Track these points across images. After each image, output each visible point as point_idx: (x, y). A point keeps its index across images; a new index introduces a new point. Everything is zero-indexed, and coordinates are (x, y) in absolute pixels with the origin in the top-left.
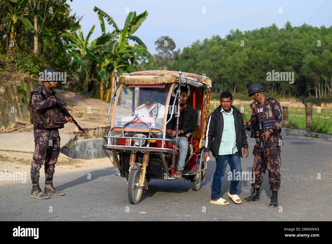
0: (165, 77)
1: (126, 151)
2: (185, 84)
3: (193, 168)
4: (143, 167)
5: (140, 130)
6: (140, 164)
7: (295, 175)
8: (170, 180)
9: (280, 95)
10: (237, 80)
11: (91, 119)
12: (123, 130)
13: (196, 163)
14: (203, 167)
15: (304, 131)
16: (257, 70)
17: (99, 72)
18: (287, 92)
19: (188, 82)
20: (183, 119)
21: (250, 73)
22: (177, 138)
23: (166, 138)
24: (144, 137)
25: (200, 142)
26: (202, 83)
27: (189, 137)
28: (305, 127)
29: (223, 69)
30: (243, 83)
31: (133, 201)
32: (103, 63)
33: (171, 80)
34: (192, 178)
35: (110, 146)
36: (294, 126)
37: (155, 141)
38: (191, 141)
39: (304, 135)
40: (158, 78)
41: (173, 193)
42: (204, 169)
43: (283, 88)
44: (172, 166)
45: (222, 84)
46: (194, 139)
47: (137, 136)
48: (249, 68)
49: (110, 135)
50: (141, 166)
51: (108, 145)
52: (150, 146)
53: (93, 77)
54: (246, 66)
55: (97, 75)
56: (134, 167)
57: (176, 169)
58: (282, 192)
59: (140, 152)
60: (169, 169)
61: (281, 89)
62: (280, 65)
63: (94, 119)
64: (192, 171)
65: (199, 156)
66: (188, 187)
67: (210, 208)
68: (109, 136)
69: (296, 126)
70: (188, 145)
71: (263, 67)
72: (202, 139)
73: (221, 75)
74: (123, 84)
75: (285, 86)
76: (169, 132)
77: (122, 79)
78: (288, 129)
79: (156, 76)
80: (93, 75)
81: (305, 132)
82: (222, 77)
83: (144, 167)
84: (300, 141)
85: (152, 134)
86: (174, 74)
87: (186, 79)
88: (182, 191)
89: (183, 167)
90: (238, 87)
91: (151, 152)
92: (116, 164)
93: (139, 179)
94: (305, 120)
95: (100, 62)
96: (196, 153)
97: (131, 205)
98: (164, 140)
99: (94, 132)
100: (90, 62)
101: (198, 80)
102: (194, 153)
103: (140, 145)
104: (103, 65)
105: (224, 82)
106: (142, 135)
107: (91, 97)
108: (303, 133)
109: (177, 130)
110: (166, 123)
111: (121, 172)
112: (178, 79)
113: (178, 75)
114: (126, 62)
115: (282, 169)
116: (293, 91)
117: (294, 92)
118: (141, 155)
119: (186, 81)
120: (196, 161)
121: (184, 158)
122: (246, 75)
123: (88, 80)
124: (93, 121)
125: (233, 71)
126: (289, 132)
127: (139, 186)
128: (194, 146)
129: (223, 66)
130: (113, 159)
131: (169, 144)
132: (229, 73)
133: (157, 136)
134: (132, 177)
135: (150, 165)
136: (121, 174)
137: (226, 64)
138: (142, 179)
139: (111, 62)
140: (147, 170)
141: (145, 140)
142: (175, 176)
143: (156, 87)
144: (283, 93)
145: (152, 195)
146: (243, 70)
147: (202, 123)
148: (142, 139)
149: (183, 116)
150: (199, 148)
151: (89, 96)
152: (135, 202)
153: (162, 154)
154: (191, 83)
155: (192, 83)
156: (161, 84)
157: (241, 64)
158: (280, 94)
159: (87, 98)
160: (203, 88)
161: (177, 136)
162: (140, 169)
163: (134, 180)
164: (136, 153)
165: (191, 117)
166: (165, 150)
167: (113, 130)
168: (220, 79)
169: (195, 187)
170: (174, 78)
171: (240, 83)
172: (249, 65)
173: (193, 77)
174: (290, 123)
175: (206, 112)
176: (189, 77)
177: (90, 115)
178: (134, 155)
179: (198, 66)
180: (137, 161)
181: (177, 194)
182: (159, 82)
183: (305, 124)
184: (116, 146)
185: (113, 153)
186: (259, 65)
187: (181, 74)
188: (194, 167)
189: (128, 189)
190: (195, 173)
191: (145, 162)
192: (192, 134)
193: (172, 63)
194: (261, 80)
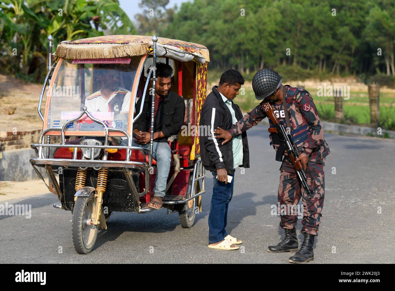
0: (130, 46)
1: (69, 167)
2: (163, 56)
3: (181, 192)
4: (97, 192)
5: (92, 133)
6: (92, 189)
7: (348, 198)
8: (142, 212)
9: (332, 73)
10: (265, 51)
11: (30, 116)
12: (63, 134)
13: (187, 183)
14: (198, 189)
15: (367, 128)
16: (296, 35)
17: (44, 41)
18: (342, 68)
19: (169, 54)
20: (162, 114)
21: (285, 40)
22: (152, 144)
23: (132, 145)
24: (98, 145)
25: (192, 149)
26: (193, 55)
27: (172, 143)
28: (369, 122)
29: (243, 35)
30: (274, 55)
31: (81, 249)
32: (50, 28)
33: (140, 52)
34: (180, 208)
35: (42, 160)
36: (352, 121)
37: (117, 150)
38: (177, 149)
39: (366, 133)
40: (119, 48)
41: (150, 233)
42: (200, 193)
43: (336, 62)
44: (144, 189)
45: (243, 58)
46: (181, 146)
47: (86, 143)
48: (284, 31)
49: (42, 143)
50: (94, 192)
51: (40, 159)
52: (108, 159)
53: (37, 50)
54: (279, 30)
55: (42, 48)
56: (82, 193)
57: (152, 195)
58: (326, 226)
59: (92, 168)
60: (141, 194)
61: (333, 63)
62: (331, 25)
63: (34, 117)
64: (180, 196)
65: (190, 172)
66: (174, 223)
67: (208, 256)
68: (41, 145)
69: (355, 121)
70: (171, 156)
71: (305, 30)
72: (194, 145)
73: (240, 44)
74: (62, 58)
75: (338, 59)
76: (140, 135)
77: (61, 51)
78: (343, 125)
79: (116, 45)
80: (35, 47)
81: (369, 130)
82: (243, 47)
83: (99, 192)
84: (360, 143)
85: (110, 139)
86: (146, 41)
87: (165, 48)
88: (164, 229)
89: (164, 191)
90: (267, 63)
91: (110, 168)
92: (54, 189)
93: (92, 212)
94: (369, 111)
95: (45, 25)
96: (185, 168)
97: (79, 255)
98: (130, 149)
99: (32, 137)
100: (29, 26)
101: (186, 50)
102: (182, 169)
103: (91, 157)
104: (50, 31)
105: (245, 55)
106: (95, 141)
107: (32, 82)
108: (366, 130)
109: (152, 132)
110: (132, 121)
111: (62, 202)
112: (151, 49)
113: (151, 43)
114: (87, 26)
115: (329, 190)
116: (352, 66)
117: (353, 68)
118: (94, 173)
119: (165, 52)
120: (186, 180)
121: (166, 177)
122: (279, 44)
123: (27, 54)
124: (32, 120)
125: (259, 37)
126: (344, 131)
127: (92, 224)
128: (181, 157)
129: (243, 29)
130: (50, 181)
131: (140, 154)
132: (252, 40)
133: (119, 142)
134: (79, 209)
135: (110, 190)
136: (62, 204)
137: (247, 26)
138: (95, 212)
139: (63, 25)
140: (103, 197)
141: (100, 150)
142: (151, 205)
143: (117, 62)
144: (336, 69)
145: (116, 238)
146: (274, 35)
147: (195, 119)
148: (95, 148)
149: (162, 109)
150: (191, 159)
151: (29, 80)
152: (85, 251)
153: (127, 170)
154: (174, 55)
155: (176, 54)
156: (123, 58)
157: (271, 27)
158: (331, 71)
159: (26, 83)
160: (195, 63)
161: (152, 142)
162: (92, 197)
163: (82, 214)
164: (86, 170)
165: (176, 109)
166: (132, 164)
167: (47, 134)
168: (239, 50)
169: (186, 222)
170: (144, 48)
171: (270, 56)
172: (283, 27)
173: (177, 45)
174: (345, 116)
175: (200, 101)
176: (170, 45)
177: (28, 111)
178: (82, 174)
179: (205, 31)
180: (87, 183)
181: (155, 234)
182: (121, 54)
183: (369, 117)
184: (52, 161)
185: (48, 171)
186: (299, 27)
187: (156, 41)
188: (184, 191)
189: (73, 230)
190: (185, 200)
191: (101, 185)
192: (177, 137)
193: (164, 27)
194: (302, 52)
